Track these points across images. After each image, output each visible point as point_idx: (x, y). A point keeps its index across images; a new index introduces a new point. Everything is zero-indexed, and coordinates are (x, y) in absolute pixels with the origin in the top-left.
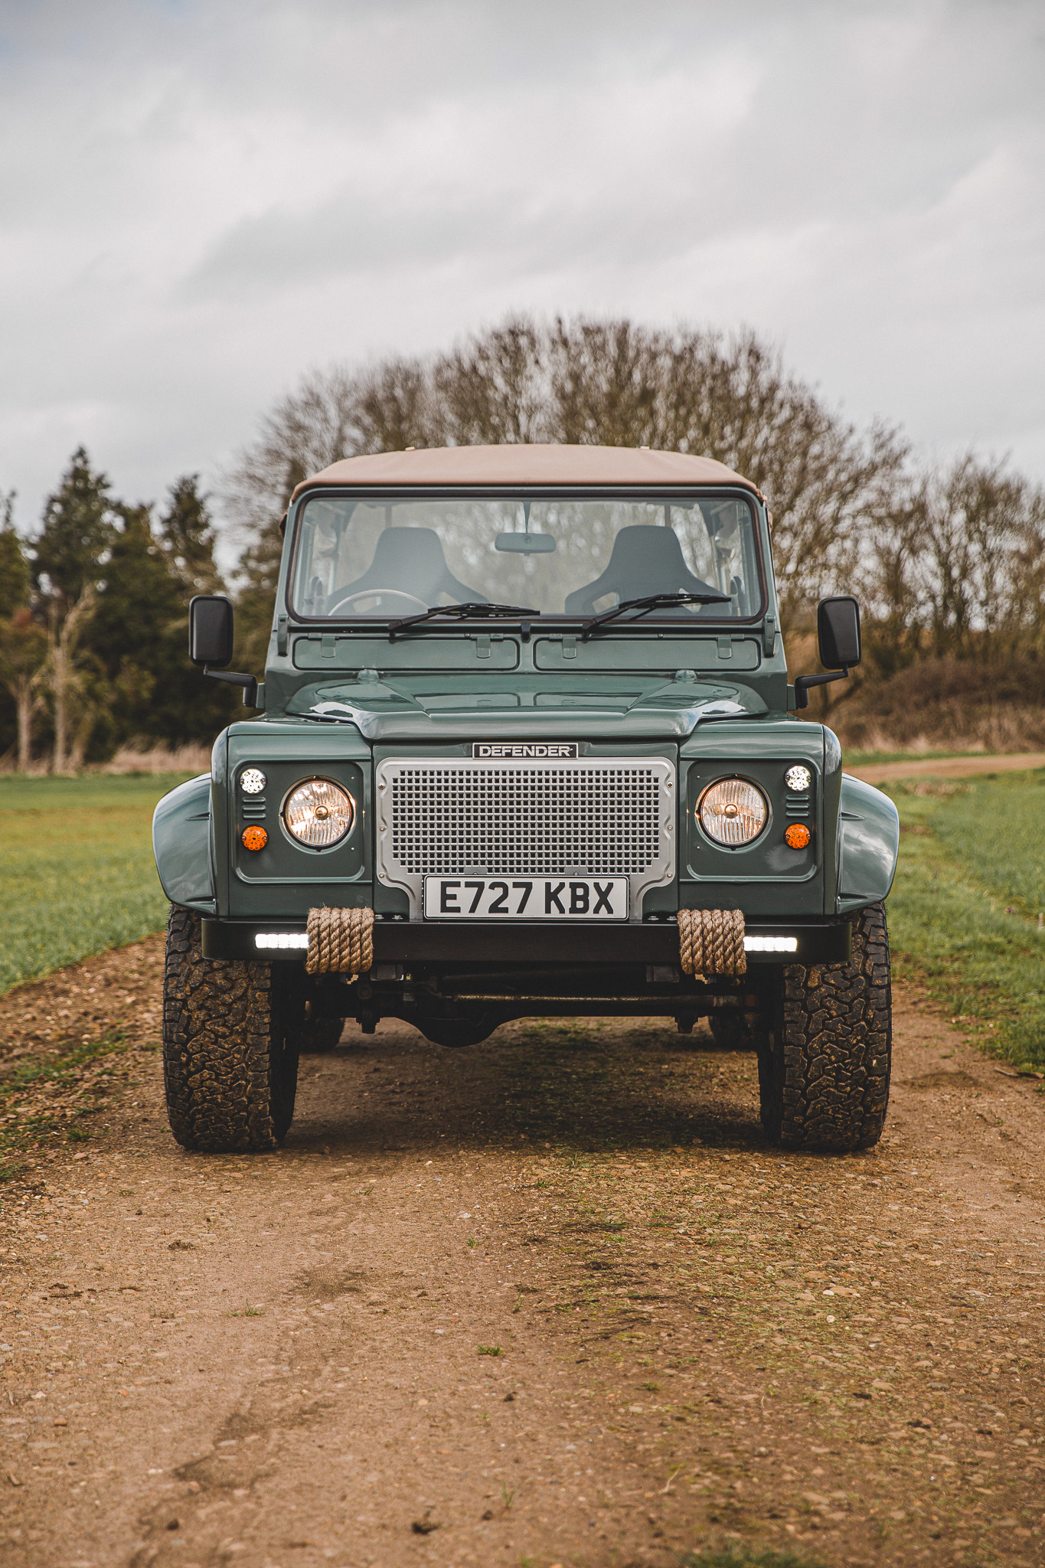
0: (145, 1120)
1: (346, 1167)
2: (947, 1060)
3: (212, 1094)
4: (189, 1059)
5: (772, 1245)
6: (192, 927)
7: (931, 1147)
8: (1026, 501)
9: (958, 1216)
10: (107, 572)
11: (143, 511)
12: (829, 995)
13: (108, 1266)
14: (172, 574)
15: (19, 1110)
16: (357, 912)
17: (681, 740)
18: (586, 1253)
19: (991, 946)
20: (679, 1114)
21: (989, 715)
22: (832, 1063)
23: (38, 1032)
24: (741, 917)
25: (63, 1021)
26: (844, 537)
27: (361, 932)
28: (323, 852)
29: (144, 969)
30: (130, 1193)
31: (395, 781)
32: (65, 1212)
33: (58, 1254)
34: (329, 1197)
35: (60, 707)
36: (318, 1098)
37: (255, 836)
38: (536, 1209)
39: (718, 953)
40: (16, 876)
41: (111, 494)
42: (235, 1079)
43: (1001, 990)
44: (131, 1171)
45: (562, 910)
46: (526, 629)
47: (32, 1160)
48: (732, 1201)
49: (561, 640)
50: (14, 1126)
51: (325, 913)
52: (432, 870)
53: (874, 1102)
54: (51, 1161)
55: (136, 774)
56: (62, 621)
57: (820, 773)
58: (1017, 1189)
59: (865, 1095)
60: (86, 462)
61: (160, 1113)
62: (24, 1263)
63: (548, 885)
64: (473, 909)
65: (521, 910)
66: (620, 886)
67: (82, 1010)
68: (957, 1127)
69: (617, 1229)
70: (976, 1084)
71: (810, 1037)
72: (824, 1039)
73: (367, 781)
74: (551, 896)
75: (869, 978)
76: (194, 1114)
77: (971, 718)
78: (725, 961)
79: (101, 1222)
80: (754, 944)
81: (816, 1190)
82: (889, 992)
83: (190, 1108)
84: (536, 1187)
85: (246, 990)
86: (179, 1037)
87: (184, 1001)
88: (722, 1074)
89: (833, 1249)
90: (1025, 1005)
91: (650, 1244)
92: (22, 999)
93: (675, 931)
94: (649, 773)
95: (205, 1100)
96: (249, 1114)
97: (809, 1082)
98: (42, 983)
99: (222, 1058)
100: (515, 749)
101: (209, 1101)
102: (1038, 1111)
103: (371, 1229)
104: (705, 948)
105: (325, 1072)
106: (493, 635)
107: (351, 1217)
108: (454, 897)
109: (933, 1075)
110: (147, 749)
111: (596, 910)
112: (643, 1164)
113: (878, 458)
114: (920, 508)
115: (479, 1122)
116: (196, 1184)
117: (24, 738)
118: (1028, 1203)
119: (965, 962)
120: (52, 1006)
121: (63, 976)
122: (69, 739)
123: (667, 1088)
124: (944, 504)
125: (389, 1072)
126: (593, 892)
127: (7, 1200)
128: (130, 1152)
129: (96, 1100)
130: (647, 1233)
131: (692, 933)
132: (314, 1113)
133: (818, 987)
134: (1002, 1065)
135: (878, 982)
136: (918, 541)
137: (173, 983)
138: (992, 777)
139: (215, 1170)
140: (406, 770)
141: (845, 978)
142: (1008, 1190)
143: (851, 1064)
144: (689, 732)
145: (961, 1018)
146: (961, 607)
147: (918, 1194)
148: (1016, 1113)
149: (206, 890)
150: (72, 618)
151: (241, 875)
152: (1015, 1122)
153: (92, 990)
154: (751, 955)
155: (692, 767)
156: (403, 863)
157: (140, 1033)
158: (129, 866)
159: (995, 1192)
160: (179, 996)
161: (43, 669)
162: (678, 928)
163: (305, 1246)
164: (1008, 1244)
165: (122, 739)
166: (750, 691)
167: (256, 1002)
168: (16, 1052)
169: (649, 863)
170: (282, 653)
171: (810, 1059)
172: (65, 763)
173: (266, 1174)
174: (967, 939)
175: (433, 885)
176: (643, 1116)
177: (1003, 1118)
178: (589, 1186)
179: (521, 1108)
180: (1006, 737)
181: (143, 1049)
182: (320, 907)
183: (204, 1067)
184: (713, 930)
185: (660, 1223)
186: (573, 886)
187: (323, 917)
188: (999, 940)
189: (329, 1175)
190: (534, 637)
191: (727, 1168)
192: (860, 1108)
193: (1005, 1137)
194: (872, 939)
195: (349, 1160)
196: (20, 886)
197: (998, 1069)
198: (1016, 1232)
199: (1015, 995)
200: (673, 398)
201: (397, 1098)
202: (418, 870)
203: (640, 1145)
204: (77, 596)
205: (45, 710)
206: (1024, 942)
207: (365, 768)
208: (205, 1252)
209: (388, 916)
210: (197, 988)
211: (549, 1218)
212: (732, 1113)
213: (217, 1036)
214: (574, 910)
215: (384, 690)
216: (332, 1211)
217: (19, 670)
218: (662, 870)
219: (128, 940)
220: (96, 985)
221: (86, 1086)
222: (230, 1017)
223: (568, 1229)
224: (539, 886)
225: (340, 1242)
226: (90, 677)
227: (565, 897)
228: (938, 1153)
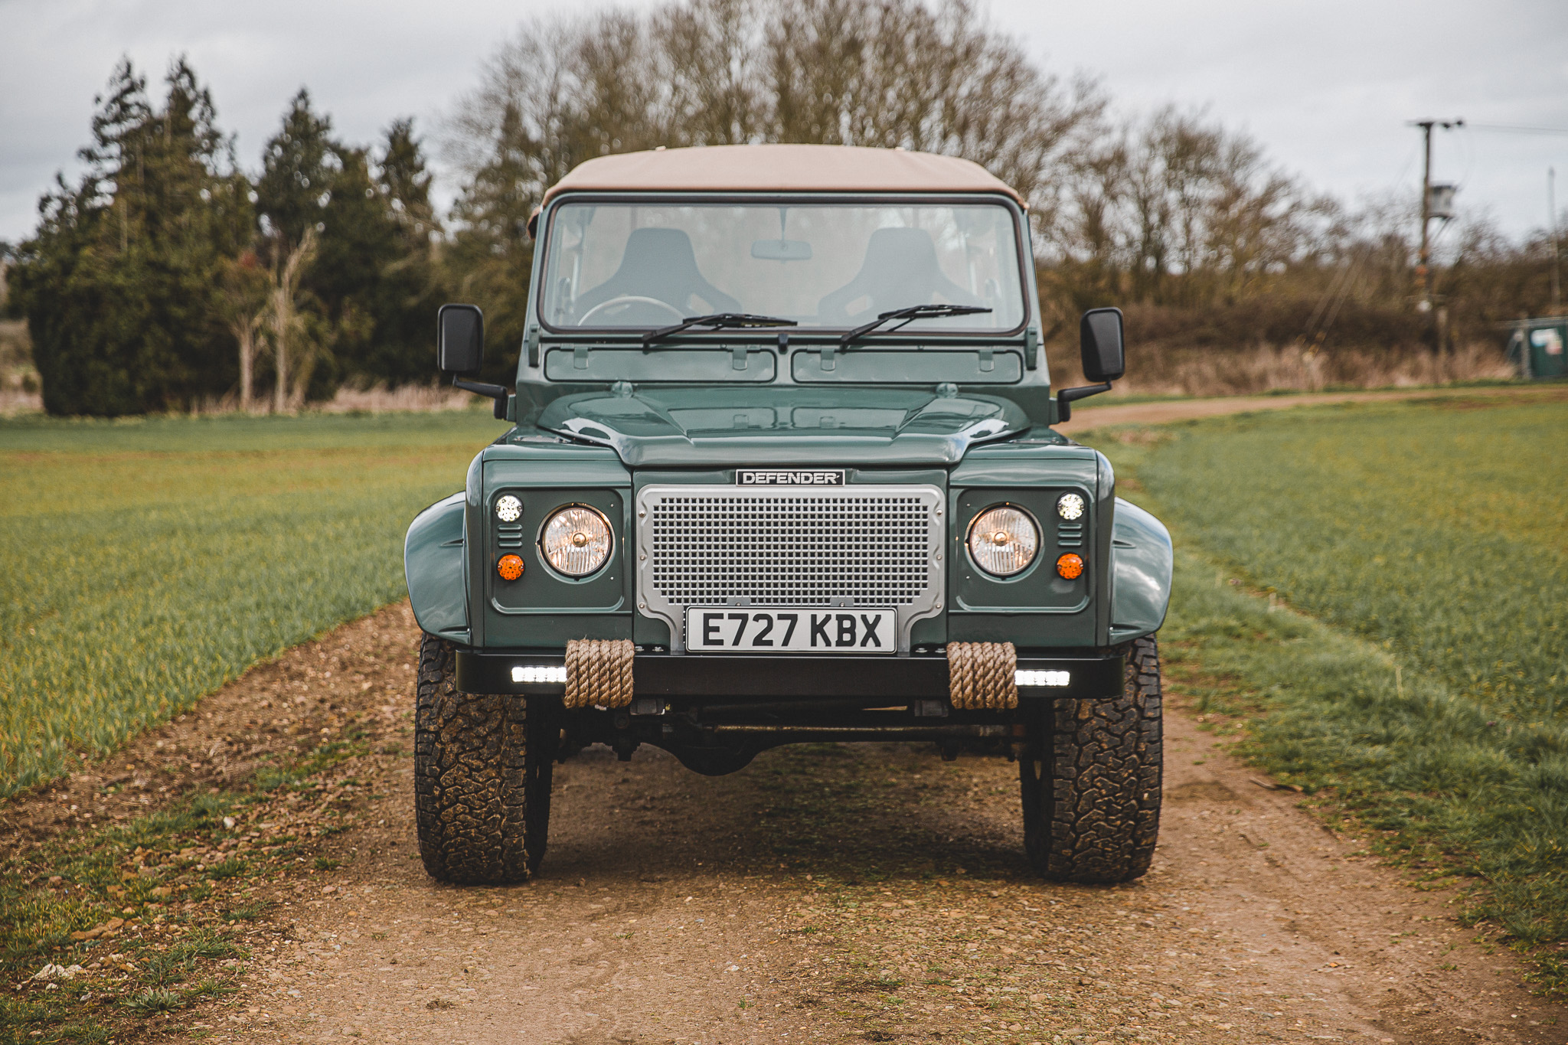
0: (393, 844)
1: (603, 903)
2: (1200, 767)
3: (465, 828)
4: (442, 793)
5: (1055, 1006)
6: (446, 656)
7: (1197, 874)
8: (1224, 152)
9: (1238, 964)
10: (327, 215)
11: (361, 154)
12: (1101, 728)
13: (366, 1032)
14: (390, 217)
15: (262, 826)
16: (617, 644)
17: (950, 467)
18: (865, 1019)
19: (1229, 631)
20: (939, 837)
21: (1186, 360)
22: (1102, 796)
23: (275, 722)
24: (1013, 651)
25: (300, 708)
26: (1046, 183)
27: (621, 666)
28: (582, 582)
29: (379, 651)
30: (383, 937)
31: (656, 508)
32: (317, 960)
33: (312, 1015)
34: (589, 942)
35: (281, 348)
36: (569, 815)
37: (511, 565)
38: (806, 961)
39: (989, 687)
40: (243, 531)
41: (332, 136)
42: (490, 813)
43: (1243, 682)
44: (382, 908)
45: (828, 643)
46: (783, 341)
47: (279, 893)
48: (1008, 950)
49: (819, 352)
50: (258, 846)
51: (583, 645)
52: (694, 601)
53: (1144, 836)
54: (300, 896)
55: (356, 414)
56: (283, 263)
57: (1093, 500)
58: (1293, 927)
59: (1135, 828)
60: (307, 104)
61: (409, 835)
62: (277, 1028)
63: (814, 617)
64: (736, 642)
65: (786, 643)
66: (888, 618)
67: (319, 697)
68: (1221, 850)
69: (893, 987)
70: (1233, 796)
71: (1080, 770)
72: (1095, 773)
73: (627, 506)
74: (817, 629)
75: (1141, 710)
76: (447, 847)
77: (1170, 362)
78: (996, 696)
79: (354, 973)
80: (1025, 678)
81: (1090, 933)
82: (1161, 725)
83: (442, 842)
84: (805, 932)
85: (501, 722)
86: (431, 770)
87: (437, 733)
88: (976, 785)
89: (1119, 1012)
90: (1271, 700)
91: (929, 1007)
92: (257, 681)
93: (945, 666)
94: (918, 501)
95: (458, 834)
96: (504, 847)
97: (1079, 815)
98: (276, 663)
99: (476, 792)
100: (780, 475)
101: (462, 835)
102: (1301, 831)
103: (636, 984)
104: (976, 682)
105: (574, 783)
106: (749, 347)
107: (614, 967)
108: (717, 629)
109: (1188, 785)
110: (366, 388)
111: (864, 644)
112: (910, 902)
113: (1080, 107)
114: (1120, 157)
115: (735, 848)
116: (451, 925)
117: (247, 377)
118: (1308, 946)
119: (1202, 647)
120: (288, 692)
121: (297, 654)
122: (290, 379)
123: (922, 803)
124: (1145, 152)
125: (638, 783)
126: (860, 624)
127: (256, 945)
128: (380, 883)
129: (341, 816)
130: (924, 992)
131: (962, 667)
132: (565, 834)
133: (1089, 720)
134: (1257, 774)
135: (1150, 714)
136: (1117, 188)
137: (426, 715)
138: (1193, 423)
139: (468, 907)
140: (668, 497)
141: (1116, 710)
142: (1284, 930)
143: (1121, 797)
144: (958, 458)
145: (1208, 716)
146: (1159, 252)
147: (1193, 935)
148: (1279, 833)
149: (458, 617)
150: (293, 261)
151: (497, 606)
152: (1279, 844)
153: (328, 674)
154: (1022, 689)
155: (962, 494)
156: (664, 593)
157: (380, 731)
158: (356, 522)
159: (1271, 932)
160: (432, 728)
161: (266, 310)
162: (947, 661)
163: (568, 1004)
164: (1294, 1000)
165: (342, 379)
166: (1013, 406)
167: (511, 734)
168: (255, 749)
169: (917, 593)
170: (534, 364)
171: (1080, 792)
172: (286, 403)
173: (522, 912)
174: (1203, 622)
175: (696, 618)
176: (904, 839)
177: (1267, 839)
178: (859, 932)
179: (778, 830)
180: (1204, 381)
181: (386, 753)
182: (578, 638)
183: (458, 801)
184: (984, 664)
185: (937, 980)
186: (840, 618)
187: (582, 650)
188: (1233, 622)
189: (583, 913)
190: (792, 349)
191: (996, 906)
192: (1130, 842)
193: (1272, 862)
194: (1144, 670)
195: (606, 894)
196: (248, 544)
197: (1253, 778)
198: (1300, 983)
199: (1259, 688)
200: (882, 49)
201: (649, 815)
202: (679, 601)
203: (902, 875)
204: (299, 238)
205: (268, 351)
206: (1259, 624)
207: (625, 494)
208: (465, 1012)
209: (649, 648)
210: (450, 720)
211: (821, 974)
212: (993, 835)
213: (471, 770)
214: (840, 642)
215: (639, 405)
216: (593, 959)
217: (243, 310)
218: (930, 601)
219: (360, 613)
220: (332, 668)
221: (331, 798)
222: (485, 750)
223: (843, 988)
224: (804, 617)
225: (605, 1000)
226: (313, 318)
227: (831, 630)
228: (1206, 882)
